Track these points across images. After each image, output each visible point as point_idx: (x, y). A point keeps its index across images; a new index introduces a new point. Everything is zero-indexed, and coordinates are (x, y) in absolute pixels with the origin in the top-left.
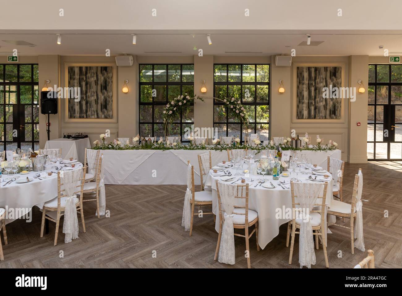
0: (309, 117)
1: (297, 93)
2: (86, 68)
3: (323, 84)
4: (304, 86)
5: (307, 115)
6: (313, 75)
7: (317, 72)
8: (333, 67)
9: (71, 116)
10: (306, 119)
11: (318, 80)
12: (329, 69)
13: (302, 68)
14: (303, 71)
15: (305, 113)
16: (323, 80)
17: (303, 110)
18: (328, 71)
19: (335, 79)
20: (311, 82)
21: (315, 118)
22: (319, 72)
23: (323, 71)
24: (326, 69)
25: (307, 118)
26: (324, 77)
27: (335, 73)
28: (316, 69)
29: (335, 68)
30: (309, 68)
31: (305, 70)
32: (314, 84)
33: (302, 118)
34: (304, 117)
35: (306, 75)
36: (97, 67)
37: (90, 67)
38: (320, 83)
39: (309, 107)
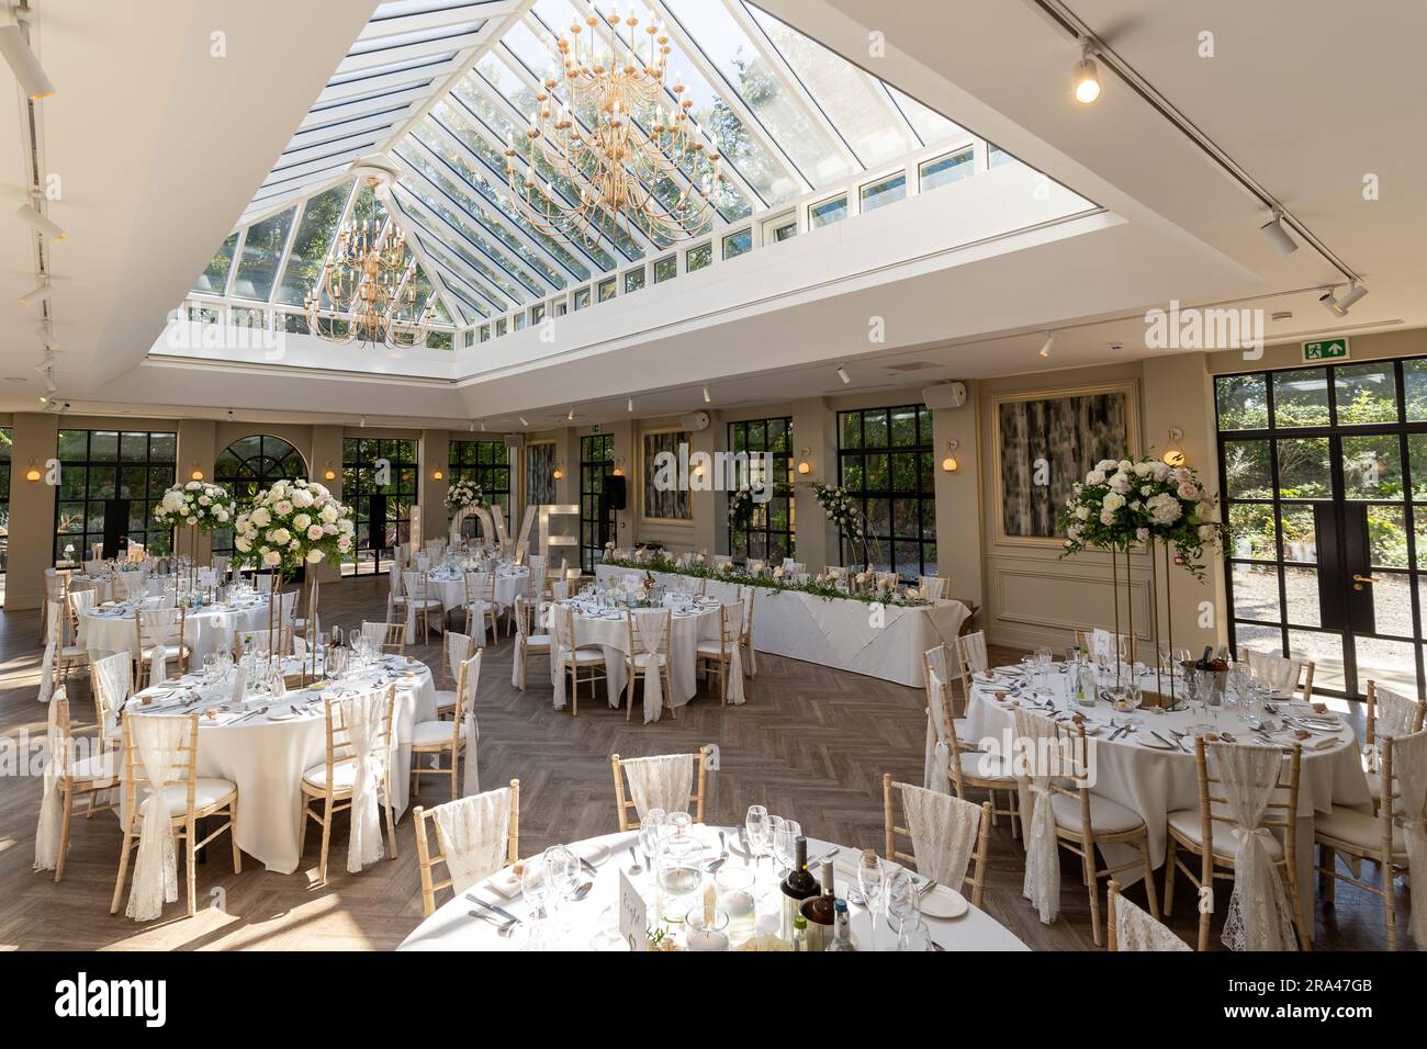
0: (1036, 531)
1: (1003, 470)
2: (662, 435)
3: (1070, 444)
4: (1018, 451)
5: (1029, 526)
6: (1040, 421)
7: (1052, 412)
8: (1096, 397)
9: (648, 514)
10: (1026, 535)
11: (1054, 434)
12: (1084, 403)
13: (1012, 405)
14: (1014, 414)
15: (1025, 521)
16: (1069, 433)
17: (1018, 512)
18: (1084, 408)
19: (1104, 429)
20: (1036, 441)
21: (1051, 534)
22: (1057, 414)
23: (1067, 409)
24: (1075, 403)
25: (1029, 533)
26: (1072, 425)
27: (1102, 410)
28: (1048, 405)
29: (1103, 400)
30: (1029, 406)
31: (1018, 411)
32: (1044, 445)
33: (1018, 534)
34: (1023, 531)
35: (1021, 422)
36: (673, 434)
37: (666, 435)
38: (1060, 441)
39: (1032, 506)
